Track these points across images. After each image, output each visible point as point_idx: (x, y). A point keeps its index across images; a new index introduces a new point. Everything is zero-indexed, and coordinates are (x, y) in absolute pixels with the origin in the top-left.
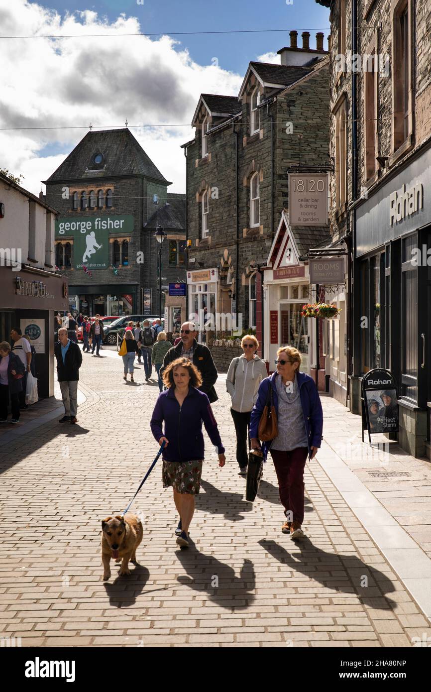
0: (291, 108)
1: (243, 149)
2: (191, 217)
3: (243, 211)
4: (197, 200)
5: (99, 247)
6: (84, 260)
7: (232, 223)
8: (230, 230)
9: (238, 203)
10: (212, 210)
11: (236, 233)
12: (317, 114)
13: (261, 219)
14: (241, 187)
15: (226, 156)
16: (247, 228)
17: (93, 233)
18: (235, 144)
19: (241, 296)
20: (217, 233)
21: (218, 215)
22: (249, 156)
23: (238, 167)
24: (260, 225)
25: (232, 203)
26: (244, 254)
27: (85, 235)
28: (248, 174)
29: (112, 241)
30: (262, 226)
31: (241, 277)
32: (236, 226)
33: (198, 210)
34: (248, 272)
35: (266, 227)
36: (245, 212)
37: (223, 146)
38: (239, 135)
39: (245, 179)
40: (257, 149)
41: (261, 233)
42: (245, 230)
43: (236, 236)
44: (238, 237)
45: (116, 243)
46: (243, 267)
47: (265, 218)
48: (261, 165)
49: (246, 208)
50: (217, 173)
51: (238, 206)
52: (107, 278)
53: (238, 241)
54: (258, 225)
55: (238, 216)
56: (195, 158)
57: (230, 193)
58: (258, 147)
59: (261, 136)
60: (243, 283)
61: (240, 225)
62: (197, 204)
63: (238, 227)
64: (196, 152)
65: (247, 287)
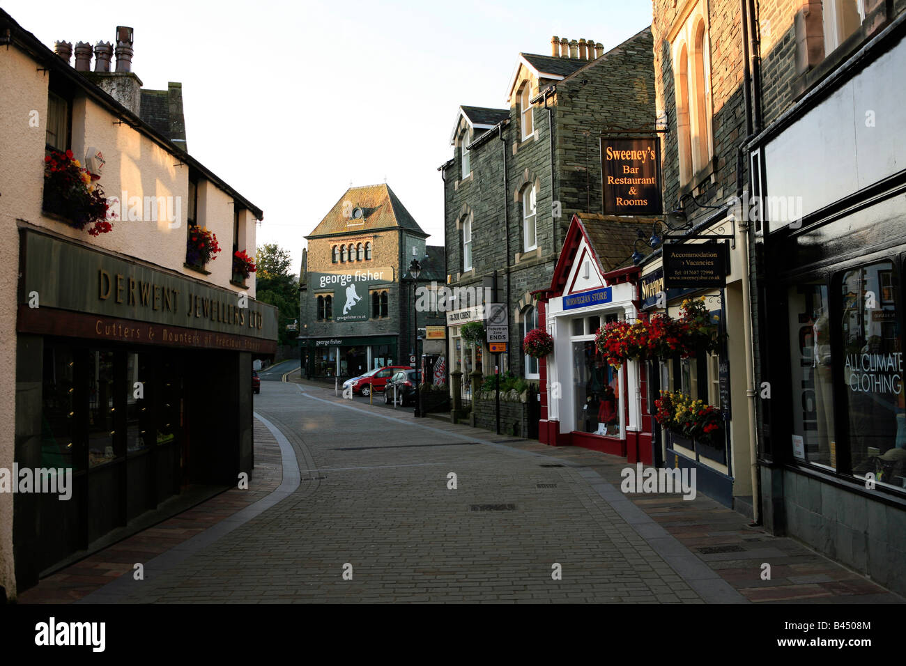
0: (573, 99)
1: (513, 158)
2: (450, 248)
3: (514, 232)
4: (458, 228)
5: (359, 299)
6: (345, 312)
7: (500, 249)
8: (497, 258)
9: (507, 223)
10: (476, 236)
11: (506, 260)
12: (606, 108)
13: (538, 239)
14: (511, 203)
15: (491, 169)
16: (520, 252)
17: (353, 286)
18: (502, 154)
19: (514, 336)
20: (482, 263)
21: (483, 241)
22: (521, 164)
23: (507, 181)
24: (538, 246)
25: (501, 225)
26: (517, 284)
27: (346, 287)
28: (519, 186)
29: (371, 292)
30: (540, 248)
31: (514, 313)
32: (506, 251)
33: (458, 239)
34: (522, 306)
35: (545, 248)
36: (517, 234)
37: (488, 161)
38: (508, 143)
39: (516, 194)
40: (531, 154)
41: (540, 255)
42: (517, 255)
43: (506, 263)
44: (509, 265)
45: (375, 294)
46: (516, 300)
47: (543, 236)
48: (537, 173)
49: (518, 229)
50: (480, 193)
51: (508, 227)
52: (366, 328)
53: (509, 269)
54: (535, 247)
55: (508, 239)
56: (453, 180)
57: (498, 213)
58: (532, 151)
59: (536, 138)
60: (517, 321)
61: (511, 249)
62: (457, 232)
63: (508, 252)
64: (456, 172)
65: (521, 325)
